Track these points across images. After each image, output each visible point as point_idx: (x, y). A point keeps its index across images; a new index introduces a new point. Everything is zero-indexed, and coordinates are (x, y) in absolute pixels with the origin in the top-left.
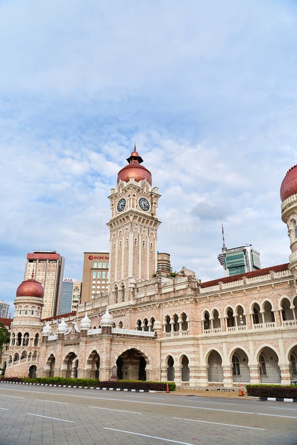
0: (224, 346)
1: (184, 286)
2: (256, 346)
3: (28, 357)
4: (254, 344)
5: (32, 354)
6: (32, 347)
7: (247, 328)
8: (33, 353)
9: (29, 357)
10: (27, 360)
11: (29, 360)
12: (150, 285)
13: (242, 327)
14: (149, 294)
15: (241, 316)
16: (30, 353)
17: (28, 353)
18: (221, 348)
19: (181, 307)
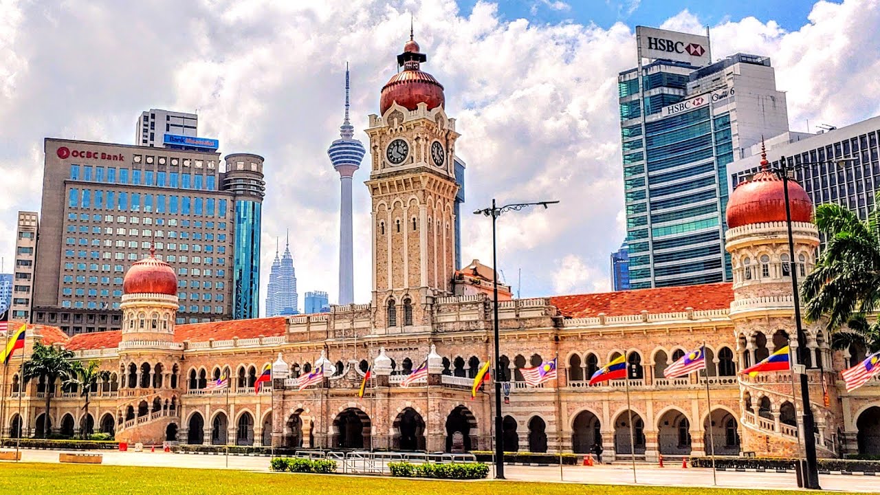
0: (606, 406)
1: (537, 314)
2: (658, 408)
3: (162, 408)
4: (655, 405)
5: (170, 404)
6: (169, 391)
7: (643, 382)
8: (170, 400)
9: (165, 407)
10: (162, 415)
11: (165, 414)
12: (466, 304)
13: (636, 381)
14: (464, 318)
15: (634, 366)
16: (167, 402)
17: (163, 401)
18: (600, 409)
19: (531, 346)
